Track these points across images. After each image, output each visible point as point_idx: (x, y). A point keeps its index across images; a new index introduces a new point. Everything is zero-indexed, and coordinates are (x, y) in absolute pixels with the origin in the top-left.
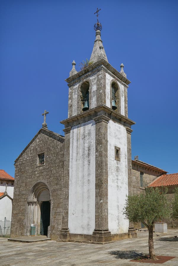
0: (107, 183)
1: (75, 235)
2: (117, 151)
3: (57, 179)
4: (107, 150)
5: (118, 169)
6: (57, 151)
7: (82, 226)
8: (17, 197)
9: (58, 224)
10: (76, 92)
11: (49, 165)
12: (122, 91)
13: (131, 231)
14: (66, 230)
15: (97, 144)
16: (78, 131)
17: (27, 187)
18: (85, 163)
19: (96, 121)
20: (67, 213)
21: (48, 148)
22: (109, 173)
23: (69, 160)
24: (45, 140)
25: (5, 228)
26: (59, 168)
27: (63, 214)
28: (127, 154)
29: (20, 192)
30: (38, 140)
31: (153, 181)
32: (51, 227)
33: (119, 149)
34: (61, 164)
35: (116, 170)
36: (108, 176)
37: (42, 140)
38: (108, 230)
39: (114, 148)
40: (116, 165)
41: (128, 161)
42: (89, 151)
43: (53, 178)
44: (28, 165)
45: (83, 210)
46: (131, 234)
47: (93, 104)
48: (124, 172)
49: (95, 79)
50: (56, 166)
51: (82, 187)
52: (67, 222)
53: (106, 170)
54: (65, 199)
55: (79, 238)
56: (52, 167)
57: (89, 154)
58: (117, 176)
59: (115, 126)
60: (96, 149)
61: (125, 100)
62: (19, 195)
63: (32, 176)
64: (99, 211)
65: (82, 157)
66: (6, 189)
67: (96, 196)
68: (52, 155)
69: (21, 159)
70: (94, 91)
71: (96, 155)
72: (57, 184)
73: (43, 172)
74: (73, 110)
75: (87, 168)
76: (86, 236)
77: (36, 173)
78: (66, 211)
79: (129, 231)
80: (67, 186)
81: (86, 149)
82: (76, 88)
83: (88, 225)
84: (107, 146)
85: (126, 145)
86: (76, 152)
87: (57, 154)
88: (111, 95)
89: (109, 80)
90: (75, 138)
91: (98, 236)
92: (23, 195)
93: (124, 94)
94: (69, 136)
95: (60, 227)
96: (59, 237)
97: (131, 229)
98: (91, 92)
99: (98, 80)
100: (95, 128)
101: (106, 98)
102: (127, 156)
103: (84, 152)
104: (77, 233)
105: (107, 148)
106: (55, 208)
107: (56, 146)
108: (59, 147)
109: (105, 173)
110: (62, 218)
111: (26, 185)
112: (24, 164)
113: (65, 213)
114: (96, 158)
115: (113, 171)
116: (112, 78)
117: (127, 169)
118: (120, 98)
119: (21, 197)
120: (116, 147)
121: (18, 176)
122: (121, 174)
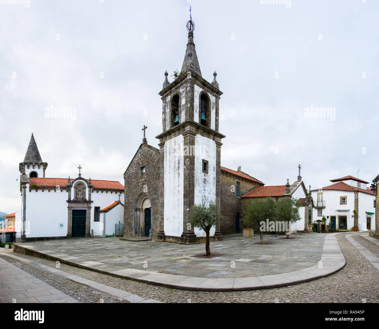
0: (194, 193)
1: (169, 237)
2: (205, 164)
3: (155, 190)
4: (194, 163)
5: (205, 181)
6: (155, 164)
7: (173, 230)
8: (127, 205)
9: (157, 228)
10: (169, 106)
11: (148, 177)
12: (213, 103)
13: (216, 234)
14: (162, 232)
15: (185, 158)
16: (170, 146)
17: (134, 196)
18: (176, 175)
19: (184, 136)
20: (163, 218)
21: (148, 162)
22: (196, 184)
23: (164, 172)
24: (145, 154)
25: (120, 230)
26: (156, 180)
27: (160, 219)
28: (215, 167)
29: (128, 200)
30: (140, 155)
31: (249, 191)
32: (152, 230)
33: (208, 162)
34: (157, 176)
35: (203, 181)
36: (195, 187)
37: (143, 155)
38: (194, 233)
39: (201, 162)
40: (204, 177)
41: (216, 174)
42: (178, 164)
43: (152, 188)
44: (133, 177)
45: (174, 216)
46: (217, 238)
47: (183, 118)
48: (212, 183)
49: (184, 91)
50: (154, 178)
51: (174, 197)
52: (163, 226)
53: (192, 182)
54: (161, 207)
55: (171, 240)
56: (151, 179)
57: (179, 167)
58: (204, 187)
59: (204, 139)
60: (184, 163)
61: (216, 113)
62: (128, 203)
63: (137, 187)
64: (186, 218)
65: (173, 170)
66: (119, 198)
67: (184, 205)
68: (151, 168)
69: (128, 173)
70: (183, 105)
71: (184, 168)
72: (155, 194)
73: (145, 183)
74: (166, 125)
75: (177, 180)
76: (176, 238)
77: (140, 184)
78: (162, 217)
79: (215, 234)
80: (162, 195)
81: (177, 162)
82: (168, 101)
83: (178, 229)
84: (194, 160)
85: (215, 158)
86: (169, 165)
87: (155, 167)
88: (199, 108)
89: (198, 92)
90: (168, 152)
91: (185, 238)
92: (131, 203)
93: (215, 106)
94: (163, 150)
95: (158, 230)
96: (157, 238)
97: (217, 234)
98: (181, 106)
99: (186, 93)
100: (183, 143)
101: (195, 111)
102: (215, 168)
103: (175, 165)
104: (170, 235)
105: (194, 161)
106: (154, 215)
107: (154, 160)
108: (156, 161)
109: (191, 185)
110: (159, 222)
111: (132, 195)
112: (130, 176)
113: (161, 218)
114: (184, 171)
115: (200, 182)
116: (201, 90)
117: (215, 181)
118: (211, 111)
119: (130, 205)
120: (203, 160)
121: (127, 187)
122: (208, 185)
